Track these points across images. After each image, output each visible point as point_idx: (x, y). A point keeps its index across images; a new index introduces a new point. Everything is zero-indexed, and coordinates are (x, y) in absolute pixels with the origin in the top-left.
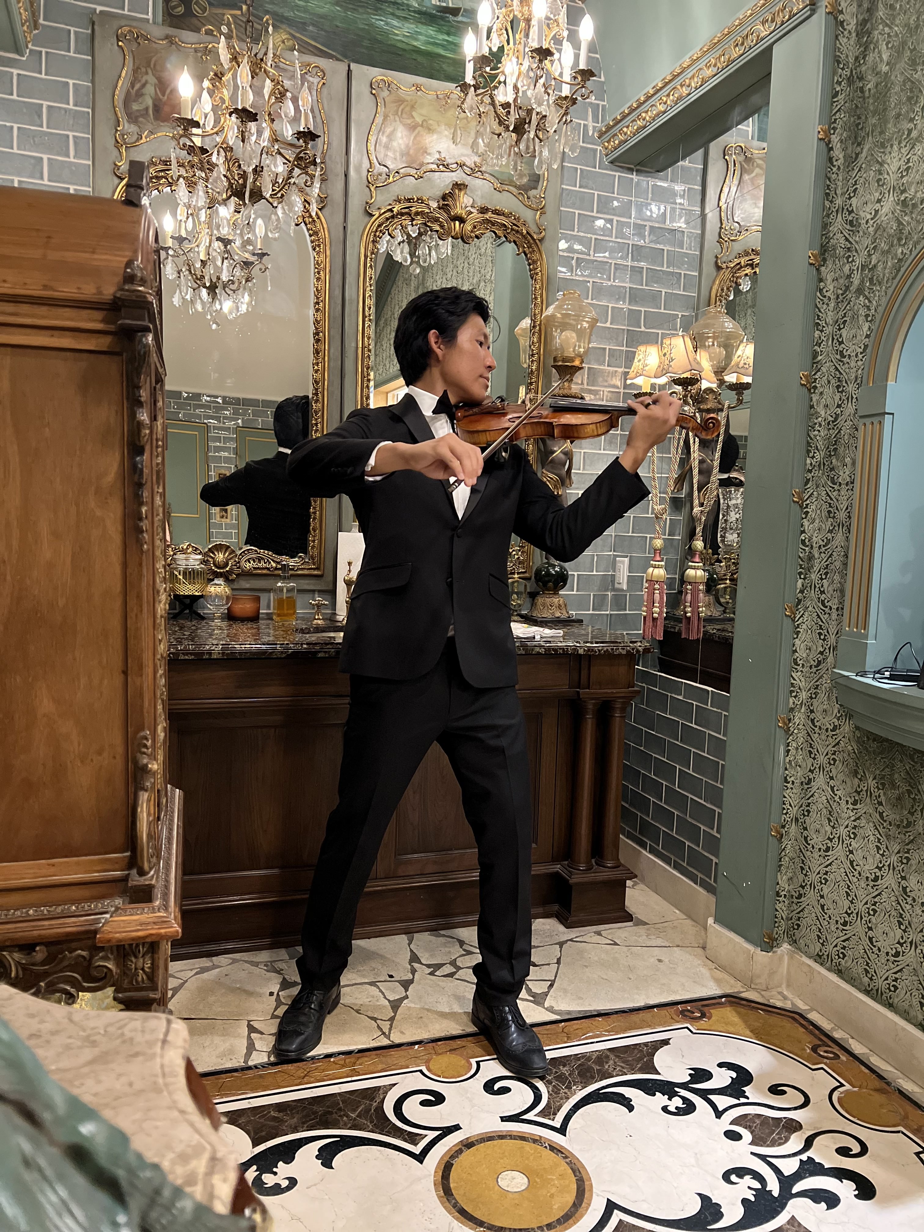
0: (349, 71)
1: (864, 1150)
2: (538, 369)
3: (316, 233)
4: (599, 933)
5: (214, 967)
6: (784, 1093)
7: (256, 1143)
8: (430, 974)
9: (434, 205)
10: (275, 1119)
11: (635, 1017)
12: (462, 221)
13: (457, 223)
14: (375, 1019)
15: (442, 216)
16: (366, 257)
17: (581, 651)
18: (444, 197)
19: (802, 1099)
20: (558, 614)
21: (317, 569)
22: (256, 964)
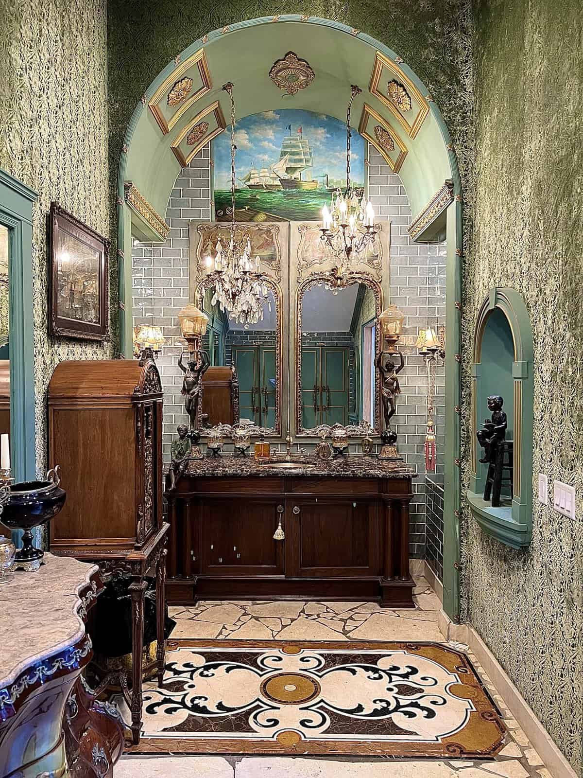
0: (289, 225)
1: (445, 702)
2: (381, 340)
3: (276, 293)
4: (394, 611)
5: (221, 605)
6: (427, 680)
7: (207, 662)
8: (306, 618)
9: (327, 274)
10: (217, 656)
11: (383, 645)
12: (341, 279)
13: (339, 280)
14: (272, 630)
15: (332, 278)
16: (298, 300)
17: (380, 476)
18: (333, 270)
19: (434, 682)
20: (390, 456)
21: (279, 434)
22: (237, 605)
